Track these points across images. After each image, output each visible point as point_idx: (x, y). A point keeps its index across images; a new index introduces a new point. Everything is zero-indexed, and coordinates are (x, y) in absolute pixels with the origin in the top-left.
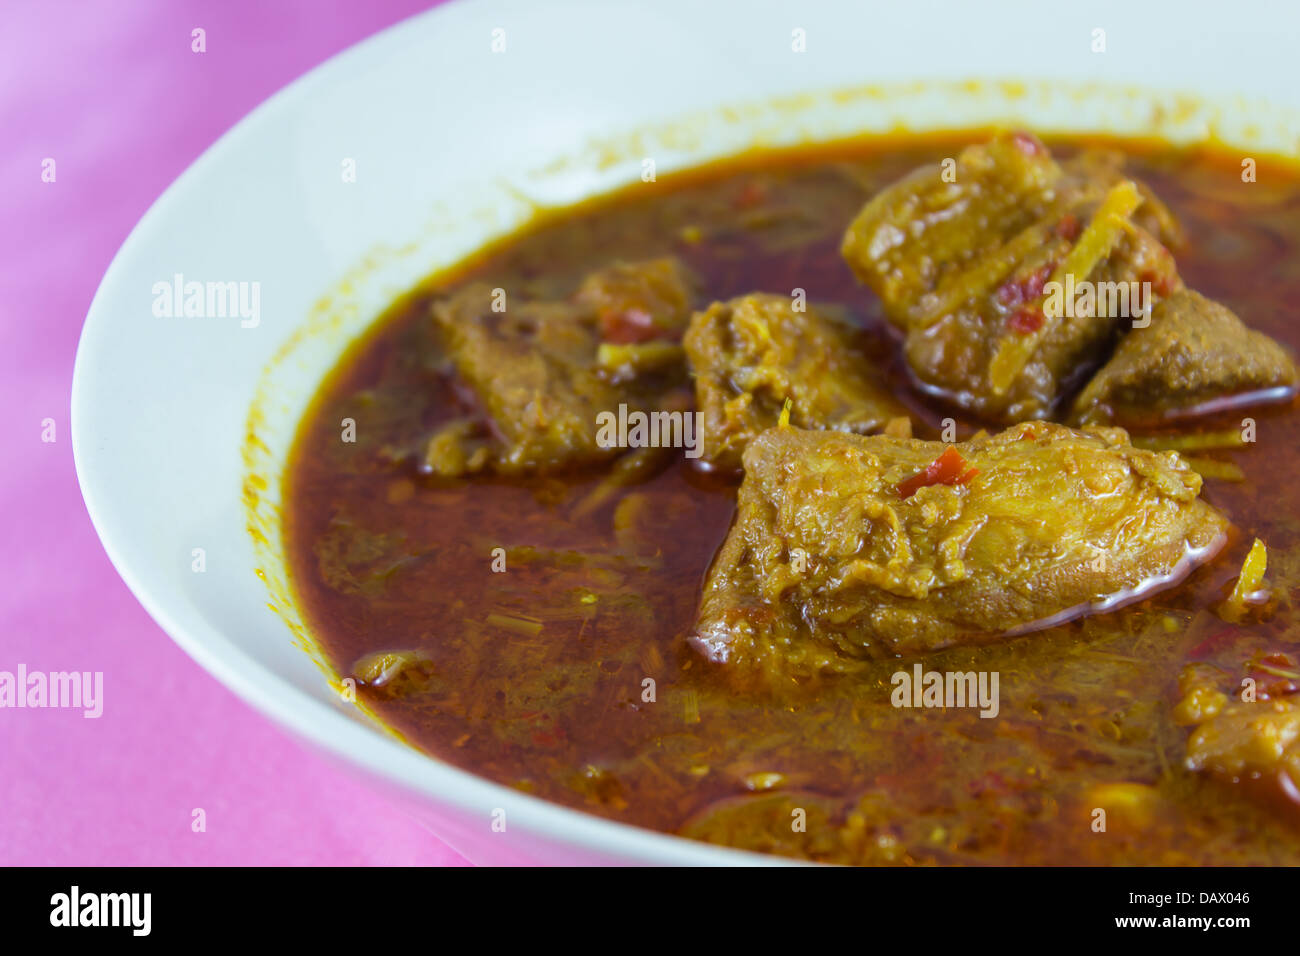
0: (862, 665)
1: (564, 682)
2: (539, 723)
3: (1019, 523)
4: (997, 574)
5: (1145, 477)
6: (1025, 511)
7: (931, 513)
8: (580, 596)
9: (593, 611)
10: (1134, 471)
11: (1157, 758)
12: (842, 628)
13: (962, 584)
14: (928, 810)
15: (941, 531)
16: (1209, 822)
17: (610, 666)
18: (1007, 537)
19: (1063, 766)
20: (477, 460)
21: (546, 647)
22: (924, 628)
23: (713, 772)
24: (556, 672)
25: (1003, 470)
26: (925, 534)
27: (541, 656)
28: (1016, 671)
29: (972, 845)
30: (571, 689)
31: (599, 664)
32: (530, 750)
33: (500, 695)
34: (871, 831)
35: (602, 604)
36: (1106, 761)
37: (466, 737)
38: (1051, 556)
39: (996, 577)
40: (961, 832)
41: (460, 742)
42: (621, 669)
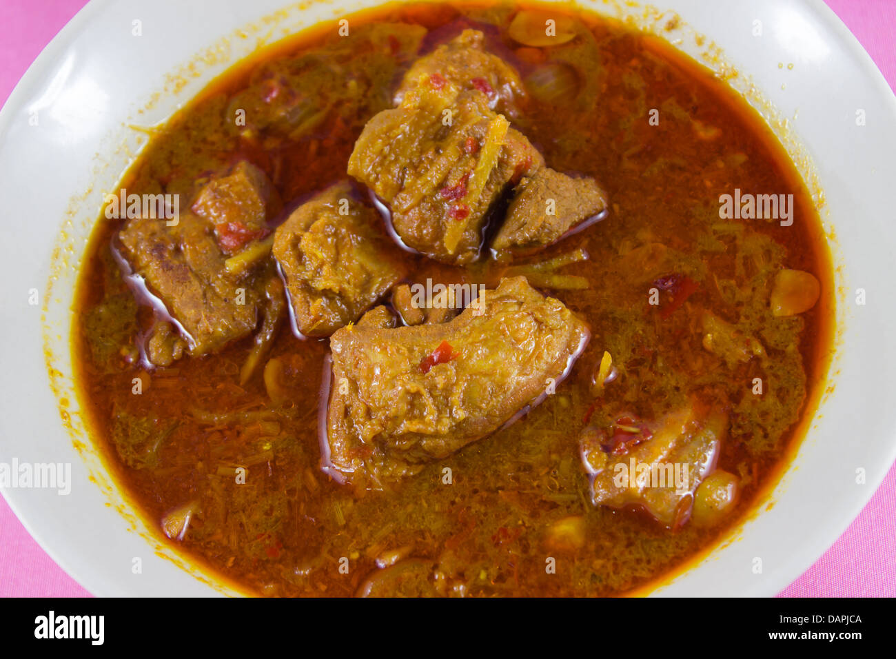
0: (421, 467)
1: (272, 509)
2: (267, 542)
3: (485, 375)
4: (481, 409)
5: (542, 323)
6: (487, 365)
7: (440, 381)
8: (262, 445)
9: (271, 454)
10: (536, 320)
11: (580, 499)
12: (407, 451)
13: (465, 420)
14: (475, 559)
15: (448, 391)
16: (612, 536)
17: (291, 492)
18: (481, 386)
19: (534, 515)
20: (177, 352)
21: (255, 486)
22: (449, 445)
23: (361, 556)
24: (265, 503)
25: (472, 344)
26: (441, 395)
27: (254, 493)
28: (499, 454)
29: (500, 578)
30: (276, 513)
31: (285, 492)
32: (268, 561)
33: (241, 525)
34: (449, 581)
35: (275, 449)
36: (554, 506)
37: (232, 559)
38: (505, 392)
39: (480, 410)
40: (494, 571)
41: (230, 564)
42: (297, 493)
